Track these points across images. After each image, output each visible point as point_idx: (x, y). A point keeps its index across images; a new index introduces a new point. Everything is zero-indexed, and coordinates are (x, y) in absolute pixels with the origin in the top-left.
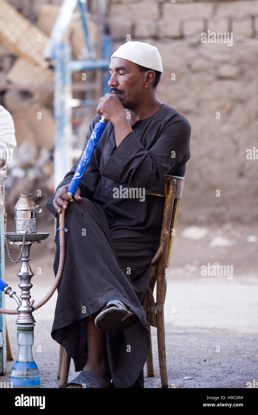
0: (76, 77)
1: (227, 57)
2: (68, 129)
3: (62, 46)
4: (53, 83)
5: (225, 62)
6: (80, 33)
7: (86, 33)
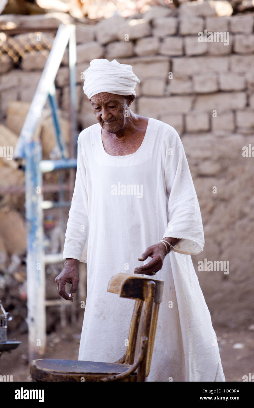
0: (47, 178)
1: (208, 154)
2: (40, 233)
3: (32, 145)
4: (24, 184)
5: (206, 159)
6: (51, 130)
7: (58, 132)
